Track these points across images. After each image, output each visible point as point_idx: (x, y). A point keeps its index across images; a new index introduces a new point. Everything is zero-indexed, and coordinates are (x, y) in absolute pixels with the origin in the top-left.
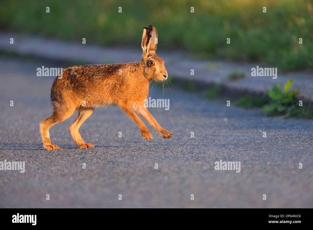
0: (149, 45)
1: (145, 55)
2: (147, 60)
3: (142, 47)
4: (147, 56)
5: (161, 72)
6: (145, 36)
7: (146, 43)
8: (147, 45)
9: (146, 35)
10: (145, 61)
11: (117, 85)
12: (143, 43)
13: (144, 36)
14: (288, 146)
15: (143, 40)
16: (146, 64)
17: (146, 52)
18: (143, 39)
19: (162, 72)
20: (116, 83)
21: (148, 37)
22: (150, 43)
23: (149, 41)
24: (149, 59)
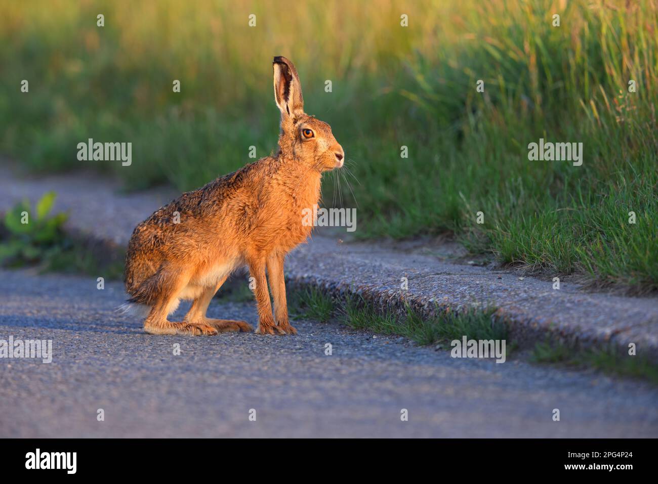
0: (291, 97)
1: (288, 120)
2: (295, 128)
3: (278, 104)
4: (292, 122)
5: (330, 148)
6: (279, 80)
7: (283, 94)
8: (286, 99)
9: (281, 77)
10: (291, 134)
11: (246, 208)
12: (277, 95)
13: (276, 79)
14: (49, 332)
15: (276, 89)
16: (294, 138)
17: (289, 113)
18: (276, 86)
19: (333, 149)
20: (245, 203)
21: (284, 81)
22: (291, 92)
23: (290, 89)
24: (300, 126)
